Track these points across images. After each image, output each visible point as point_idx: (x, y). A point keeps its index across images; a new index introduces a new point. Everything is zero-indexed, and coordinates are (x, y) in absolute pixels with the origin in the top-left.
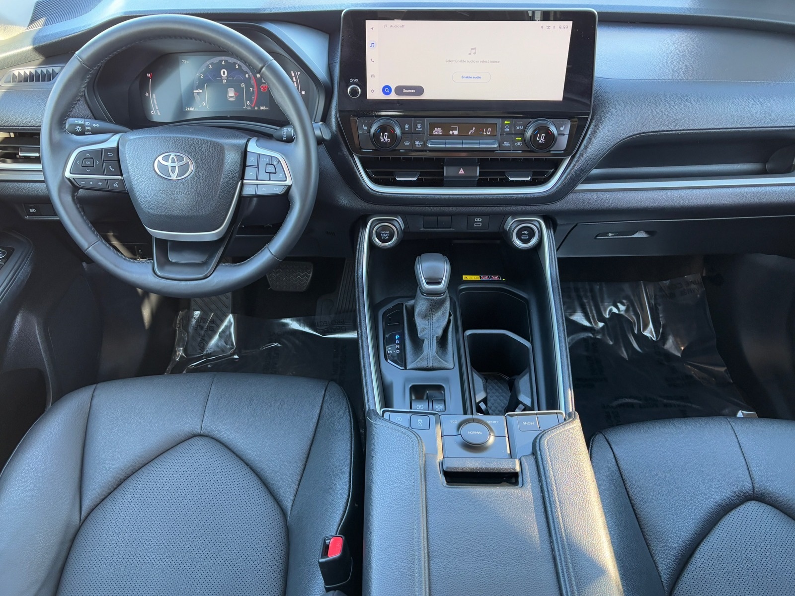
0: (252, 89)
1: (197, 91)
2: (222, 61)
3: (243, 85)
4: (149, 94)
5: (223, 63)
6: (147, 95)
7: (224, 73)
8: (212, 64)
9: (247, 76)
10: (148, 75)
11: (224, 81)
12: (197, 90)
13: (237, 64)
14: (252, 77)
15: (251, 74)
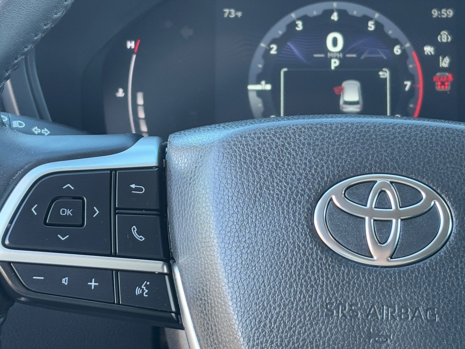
0: (408, 84)
1: (258, 87)
2: (331, 12)
3: (385, 74)
4: (126, 91)
5: (335, 17)
6: (120, 93)
7: (335, 42)
8: (304, 19)
9: (397, 50)
10: (131, 45)
11: (335, 63)
12: (258, 82)
13: (371, 19)
14: (413, 55)
15: (408, 45)
